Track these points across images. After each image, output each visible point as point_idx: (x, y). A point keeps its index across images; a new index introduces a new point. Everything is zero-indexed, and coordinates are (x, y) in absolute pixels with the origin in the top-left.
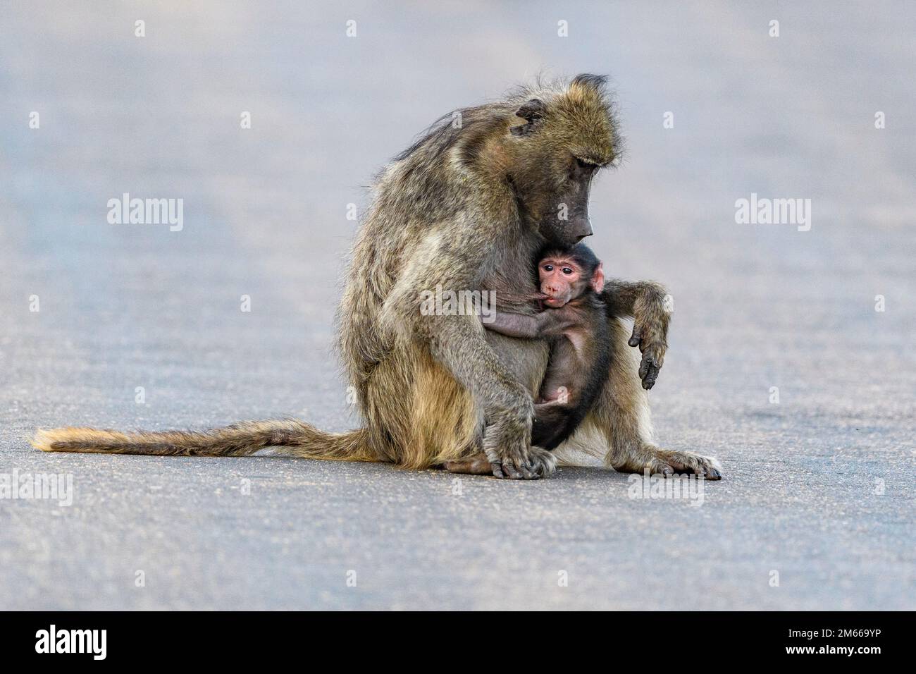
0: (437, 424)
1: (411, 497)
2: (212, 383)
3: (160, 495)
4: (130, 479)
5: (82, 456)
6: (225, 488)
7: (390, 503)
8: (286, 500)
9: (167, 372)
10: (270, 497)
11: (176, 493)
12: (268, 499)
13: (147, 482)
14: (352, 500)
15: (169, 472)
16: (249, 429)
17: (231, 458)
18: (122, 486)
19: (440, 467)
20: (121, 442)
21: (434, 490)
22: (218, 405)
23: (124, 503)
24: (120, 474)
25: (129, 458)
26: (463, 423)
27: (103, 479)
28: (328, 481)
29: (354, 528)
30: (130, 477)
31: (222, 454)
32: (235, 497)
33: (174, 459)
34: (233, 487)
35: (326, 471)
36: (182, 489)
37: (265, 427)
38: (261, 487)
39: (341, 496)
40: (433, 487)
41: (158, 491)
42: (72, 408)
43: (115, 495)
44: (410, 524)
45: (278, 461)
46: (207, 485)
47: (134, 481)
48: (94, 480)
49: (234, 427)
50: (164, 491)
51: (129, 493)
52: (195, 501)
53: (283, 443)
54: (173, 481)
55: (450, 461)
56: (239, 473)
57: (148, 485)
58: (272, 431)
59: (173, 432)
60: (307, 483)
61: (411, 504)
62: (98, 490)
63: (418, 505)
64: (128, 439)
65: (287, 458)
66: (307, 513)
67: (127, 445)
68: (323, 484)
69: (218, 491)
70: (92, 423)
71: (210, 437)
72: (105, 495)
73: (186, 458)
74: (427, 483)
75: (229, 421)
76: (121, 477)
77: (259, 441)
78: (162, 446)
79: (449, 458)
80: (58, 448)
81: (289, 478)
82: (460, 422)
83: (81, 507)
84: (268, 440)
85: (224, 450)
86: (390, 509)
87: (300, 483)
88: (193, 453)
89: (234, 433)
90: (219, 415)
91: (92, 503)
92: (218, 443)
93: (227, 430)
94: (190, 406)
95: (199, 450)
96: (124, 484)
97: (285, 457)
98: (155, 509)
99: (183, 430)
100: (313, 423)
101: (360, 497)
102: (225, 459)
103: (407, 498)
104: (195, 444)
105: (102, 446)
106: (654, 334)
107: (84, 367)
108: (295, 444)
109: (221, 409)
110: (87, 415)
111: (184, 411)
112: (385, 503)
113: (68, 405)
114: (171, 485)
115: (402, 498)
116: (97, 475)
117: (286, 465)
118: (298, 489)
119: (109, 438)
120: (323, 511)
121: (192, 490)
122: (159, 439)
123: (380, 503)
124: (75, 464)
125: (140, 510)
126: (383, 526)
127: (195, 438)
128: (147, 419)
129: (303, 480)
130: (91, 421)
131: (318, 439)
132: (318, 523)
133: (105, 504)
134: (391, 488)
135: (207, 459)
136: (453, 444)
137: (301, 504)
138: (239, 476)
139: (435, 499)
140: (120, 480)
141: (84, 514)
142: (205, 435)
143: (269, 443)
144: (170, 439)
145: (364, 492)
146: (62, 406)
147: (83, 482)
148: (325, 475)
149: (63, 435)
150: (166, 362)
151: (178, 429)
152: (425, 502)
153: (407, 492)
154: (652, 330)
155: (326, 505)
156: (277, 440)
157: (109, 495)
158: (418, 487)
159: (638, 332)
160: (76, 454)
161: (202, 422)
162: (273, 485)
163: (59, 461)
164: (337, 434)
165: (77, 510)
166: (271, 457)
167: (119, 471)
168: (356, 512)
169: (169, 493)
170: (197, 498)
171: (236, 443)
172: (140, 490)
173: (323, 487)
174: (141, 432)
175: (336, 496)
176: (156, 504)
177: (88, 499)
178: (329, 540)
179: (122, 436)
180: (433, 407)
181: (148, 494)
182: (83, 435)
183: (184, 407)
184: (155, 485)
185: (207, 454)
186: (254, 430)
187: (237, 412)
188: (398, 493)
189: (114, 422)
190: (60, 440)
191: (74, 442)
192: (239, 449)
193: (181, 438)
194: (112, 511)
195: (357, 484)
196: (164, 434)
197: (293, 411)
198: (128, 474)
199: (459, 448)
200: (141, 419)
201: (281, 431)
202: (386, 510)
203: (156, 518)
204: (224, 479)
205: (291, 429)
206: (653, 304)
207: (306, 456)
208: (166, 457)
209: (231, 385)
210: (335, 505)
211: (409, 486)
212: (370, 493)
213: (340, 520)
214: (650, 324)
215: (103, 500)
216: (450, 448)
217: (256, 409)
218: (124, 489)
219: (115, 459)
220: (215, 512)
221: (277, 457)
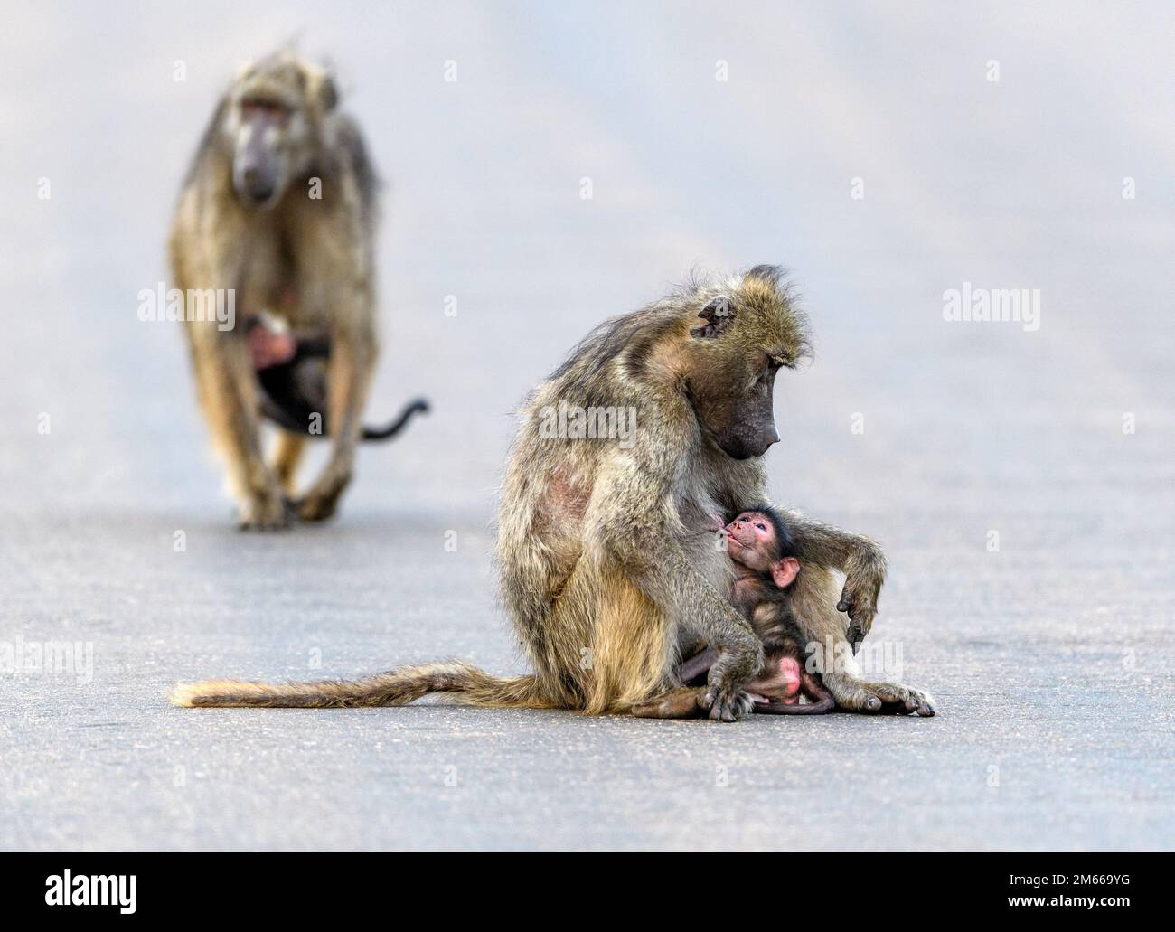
0: (621, 662)
1: (592, 745)
2: (369, 626)
3: (315, 752)
4: (281, 735)
5: (227, 711)
6: (386, 742)
7: (569, 752)
8: (454, 753)
9: (317, 616)
10: (436, 750)
11: (333, 749)
12: (432, 752)
13: (300, 737)
14: (527, 751)
15: (322, 725)
16: (408, 674)
17: (391, 709)
18: (272, 743)
19: (625, 712)
20: (270, 695)
21: (617, 737)
22: (376, 650)
23: (275, 762)
24: (270, 729)
25: (280, 712)
26: (650, 663)
27: (251, 736)
28: (501, 730)
29: (531, 781)
30: (281, 733)
31: (380, 704)
32: (397, 752)
33: (329, 711)
34: (395, 741)
35: (498, 720)
36: (340, 744)
37: (425, 671)
38: (426, 739)
39: (515, 746)
40: (616, 734)
41: (313, 747)
42: (215, 658)
43: (265, 753)
44: (593, 775)
45: (445, 710)
46: (366, 739)
47: (286, 736)
48: (242, 737)
49: (392, 674)
50: (319, 747)
51: (281, 751)
52: (354, 757)
53: (446, 689)
54: (329, 736)
55: (636, 703)
56: (402, 725)
57: (300, 740)
58: (434, 676)
59: (325, 682)
60: (477, 734)
61: (591, 753)
62: (247, 748)
63: (601, 753)
64: (278, 692)
65: (453, 707)
66: (478, 767)
67: (275, 698)
68: (494, 734)
69: (379, 746)
70: (238, 674)
71: (366, 686)
72: (254, 753)
73: (342, 710)
74: (609, 730)
75: (388, 666)
76: (271, 732)
77: (421, 687)
78: (314, 697)
79: (635, 700)
80: (200, 703)
81: (457, 728)
82: (646, 662)
83: (227, 767)
84: (430, 686)
85: (381, 699)
86: (569, 759)
87: (470, 734)
88: (348, 704)
89: (392, 680)
90: (378, 661)
91: (239, 762)
92: (374, 692)
93: (383, 676)
94: (346, 652)
95: (354, 700)
96: (274, 740)
97: (451, 706)
98: (309, 766)
99: (338, 679)
100: (482, 667)
101: (537, 747)
102: (385, 709)
103: (588, 746)
104: (349, 695)
105: (249, 699)
106: (866, 599)
107: (227, 612)
108: (460, 690)
109: (380, 655)
110: (232, 666)
111: (339, 658)
112: (564, 752)
113: (211, 656)
114: (327, 741)
115: (582, 747)
116: (245, 731)
117: (453, 714)
118: (466, 741)
119: (255, 690)
120: (496, 764)
121: (350, 745)
122: (310, 690)
123: (558, 753)
124: (220, 720)
125: (293, 769)
126: (562, 778)
127: (349, 687)
128: (298, 669)
129: (473, 731)
130: (236, 672)
131: (486, 684)
132: (491, 778)
133: (254, 762)
134: (570, 737)
135: (365, 710)
136: (639, 686)
137: (471, 756)
138: (401, 728)
139: (619, 746)
140: (271, 736)
141: (231, 774)
142: (359, 684)
143: (431, 689)
144: (323, 690)
145: (540, 742)
146: (205, 656)
147: (228, 739)
148: (496, 724)
149: (205, 689)
150: (316, 605)
151: (332, 679)
152: (608, 750)
153: (588, 742)
154: (865, 595)
155: (499, 757)
156: (439, 685)
157: (258, 753)
158: (600, 734)
159: (848, 596)
160: (220, 710)
161: (358, 669)
162: (439, 737)
163: (202, 718)
164: (507, 679)
165: (223, 771)
166: (436, 706)
167: (268, 726)
168: (532, 763)
169: (324, 749)
170: (355, 753)
171: (394, 691)
172: (293, 747)
173: (494, 737)
174: (291, 683)
175: (509, 747)
176: (311, 762)
177: (235, 758)
178: (504, 796)
179: (270, 688)
180: (618, 645)
181: (301, 751)
182: (227, 688)
183: (339, 654)
184: (309, 740)
185: (364, 704)
186: (414, 675)
187: (397, 658)
188: (578, 741)
189: (260, 672)
190: (202, 695)
191: (217, 696)
192: (397, 697)
193: (334, 688)
194: (262, 771)
195: (532, 733)
196: (316, 684)
197: (460, 655)
198: (278, 729)
199: (645, 690)
200: (291, 668)
201: (444, 676)
202: (565, 761)
203: (312, 777)
204: (385, 731)
205: (454, 672)
206: (868, 566)
207: (472, 703)
208: (321, 710)
209: (389, 628)
210: (508, 756)
211: (589, 733)
212: (546, 742)
213: (515, 774)
214: (863, 588)
215: (251, 758)
216: (636, 689)
217: (418, 654)
218: (274, 746)
219: (264, 713)
220: (377, 769)
221: (442, 706)
